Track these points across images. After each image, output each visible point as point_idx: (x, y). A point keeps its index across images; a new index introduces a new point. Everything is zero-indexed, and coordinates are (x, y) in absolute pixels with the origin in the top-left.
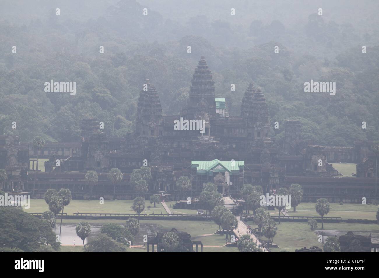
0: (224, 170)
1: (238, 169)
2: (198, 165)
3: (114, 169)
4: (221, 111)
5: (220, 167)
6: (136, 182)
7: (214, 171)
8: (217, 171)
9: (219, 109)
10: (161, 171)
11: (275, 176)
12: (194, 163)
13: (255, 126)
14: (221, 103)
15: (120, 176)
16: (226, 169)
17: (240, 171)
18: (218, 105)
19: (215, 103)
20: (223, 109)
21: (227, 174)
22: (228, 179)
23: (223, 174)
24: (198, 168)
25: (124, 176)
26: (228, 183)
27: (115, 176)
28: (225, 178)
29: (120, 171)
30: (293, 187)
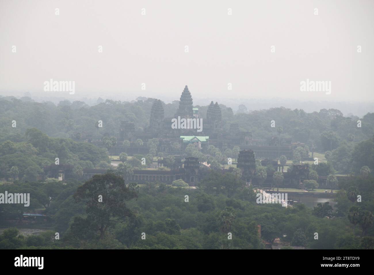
0: (198, 140)
1: (205, 140)
2: (184, 138)
3: (139, 139)
4: (196, 115)
5: (196, 139)
6: (150, 146)
7: (193, 141)
8: (194, 141)
9: (195, 114)
10: (164, 141)
11: (225, 144)
12: (181, 137)
13: (214, 122)
14: (196, 111)
15: (142, 143)
16: (199, 140)
17: (207, 141)
18: (194, 112)
19: (193, 111)
20: (197, 114)
21: (199, 142)
22: (200, 145)
23: (198, 143)
24: (184, 140)
25: (143, 143)
26: (200, 147)
27: (139, 143)
28: (198, 145)
29: (142, 141)
30: (235, 148)
